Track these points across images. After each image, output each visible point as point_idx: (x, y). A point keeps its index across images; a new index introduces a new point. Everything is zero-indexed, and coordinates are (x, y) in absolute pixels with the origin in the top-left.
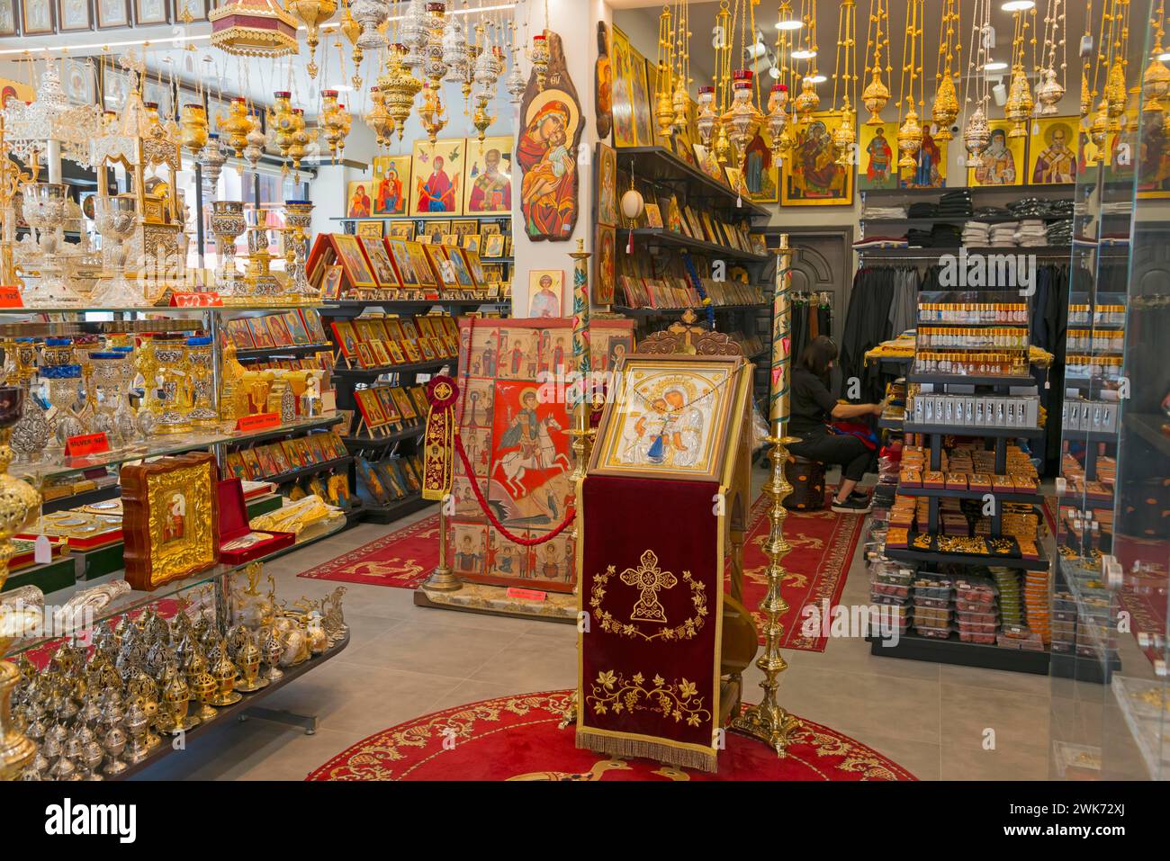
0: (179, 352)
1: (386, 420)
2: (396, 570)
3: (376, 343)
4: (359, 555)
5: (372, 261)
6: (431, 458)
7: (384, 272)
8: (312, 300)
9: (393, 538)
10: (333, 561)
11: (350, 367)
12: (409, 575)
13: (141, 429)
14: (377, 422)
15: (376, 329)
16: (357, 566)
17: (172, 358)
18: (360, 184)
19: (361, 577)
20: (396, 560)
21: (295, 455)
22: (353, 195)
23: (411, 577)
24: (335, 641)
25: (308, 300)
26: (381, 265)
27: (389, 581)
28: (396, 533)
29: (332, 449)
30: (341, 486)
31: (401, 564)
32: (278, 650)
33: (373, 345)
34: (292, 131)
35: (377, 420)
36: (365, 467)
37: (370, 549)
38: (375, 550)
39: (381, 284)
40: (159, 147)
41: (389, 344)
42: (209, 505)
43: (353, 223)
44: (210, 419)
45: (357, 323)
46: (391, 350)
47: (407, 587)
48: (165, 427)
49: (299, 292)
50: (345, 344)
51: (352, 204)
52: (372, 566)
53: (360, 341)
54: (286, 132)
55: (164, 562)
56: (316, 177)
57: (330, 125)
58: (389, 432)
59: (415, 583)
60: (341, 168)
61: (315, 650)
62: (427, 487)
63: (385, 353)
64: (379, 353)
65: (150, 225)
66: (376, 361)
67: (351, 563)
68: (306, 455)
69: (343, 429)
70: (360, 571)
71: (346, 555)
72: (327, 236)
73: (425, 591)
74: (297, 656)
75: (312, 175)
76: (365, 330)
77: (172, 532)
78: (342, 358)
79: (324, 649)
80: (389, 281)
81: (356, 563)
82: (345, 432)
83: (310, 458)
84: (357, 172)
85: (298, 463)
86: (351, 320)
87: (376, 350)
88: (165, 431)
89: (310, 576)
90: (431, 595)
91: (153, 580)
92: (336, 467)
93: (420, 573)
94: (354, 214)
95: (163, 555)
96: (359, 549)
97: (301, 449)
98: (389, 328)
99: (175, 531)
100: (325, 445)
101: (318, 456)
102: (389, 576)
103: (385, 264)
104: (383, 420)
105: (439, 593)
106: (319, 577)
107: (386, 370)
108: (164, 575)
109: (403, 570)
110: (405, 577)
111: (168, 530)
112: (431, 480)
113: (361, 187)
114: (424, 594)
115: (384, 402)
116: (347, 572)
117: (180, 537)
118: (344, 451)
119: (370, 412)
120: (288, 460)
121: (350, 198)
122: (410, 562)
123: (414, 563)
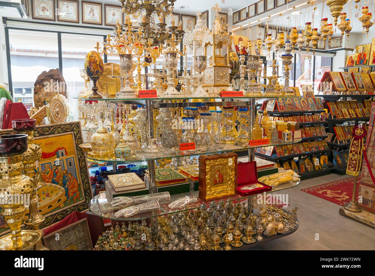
0: (231, 114)
1: (346, 138)
2: (338, 196)
3: (344, 110)
4: (326, 186)
5: (345, 81)
6: (352, 158)
7: (350, 85)
8: (290, 94)
9: (342, 181)
10: (315, 187)
11: (333, 118)
12: (342, 199)
13: (214, 141)
14: (341, 138)
15: (345, 105)
16: (323, 191)
17: (228, 116)
18: (351, 56)
19: (323, 196)
20: (339, 191)
21: (307, 147)
22: (348, 60)
23: (343, 200)
24: (290, 229)
25: (289, 94)
26: (349, 82)
27: (333, 200)
28: (343, 180)
29: (323, 146)
30: (325, 160)
31: (340, 194)
32: (261, 230)
33: (343, 111)
34: (311, 35)
35: (342, 138)
36: (335, 153)
37: (331, 184)
38: (333, 185)
39: (348, 89)
40: (222, 37)
41: (350, 111)
42: (234, 173)
43: (348, 69)
44: (245, 139)
45: (337, 103)
46: (351, 113)
47: (339, 204)
48: (225, 141)
49: (284, 91)
50: (332, 110)
51: (347, 63)
52: (329, 192)
53: (338, 109)
54: (309, 36)
55: (213, 192)
56: (335, 55)
57: (323, 31)
58: (346, 142)
59: (343, 204)
60: (344, 51)
61: (279, 232)
62: (349, 169)
63: (348, 114)
64: (345, 113)
65: (217, 66)
66: (343, 116)
67: (322, 189)
68: (312, 148)
69: (329, 140)
70: (323, 193)
71: (321, 185)
72: (328, 73)
73: (344, 209)
74: (270, 233)
75: (334, 55)
76: (340, 105)
77: (218, 181)
78: (330, 115)
79: (283, 232)
80: (352, 88)
81: (323, 189)
82: (329, 141)
83: (313, 149)
84: (350, 52)
85: (308, 150)
86: (336, 102)
87: (344, 113)
88: (225, 143)
89: (305, 191)
90: (346, 212)
91: (207, 198)
92: (323, 153)
93: (347, 199)
94: (348, 66)
95: (212, 189)
96: (327, 184)
97: (310, 146)
98: (351, 105)
99: (219, 181)
100: (320, 145)
101: (317, 148)
102: (334, 198)
103: (351, 82)
104: (344, 138)
105: (350, 212)
106: (308, 192)
107: (348, 120)
108: (212, 197)
109: (340, 196)
110: (340, 200)
111: (216, 180)
112: (350, 167)
113: (351, 57)
114: (343, 211)
115: (346, 131)
116: (319, 192)
117: (222, 183)
118: (327, 148)
119: (339, 135)
120: (305, 149)
121: (347, 61)
122: (345, 193)
123: (346, 194)
